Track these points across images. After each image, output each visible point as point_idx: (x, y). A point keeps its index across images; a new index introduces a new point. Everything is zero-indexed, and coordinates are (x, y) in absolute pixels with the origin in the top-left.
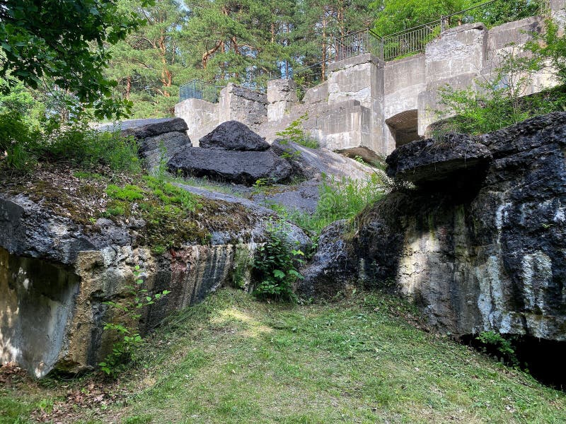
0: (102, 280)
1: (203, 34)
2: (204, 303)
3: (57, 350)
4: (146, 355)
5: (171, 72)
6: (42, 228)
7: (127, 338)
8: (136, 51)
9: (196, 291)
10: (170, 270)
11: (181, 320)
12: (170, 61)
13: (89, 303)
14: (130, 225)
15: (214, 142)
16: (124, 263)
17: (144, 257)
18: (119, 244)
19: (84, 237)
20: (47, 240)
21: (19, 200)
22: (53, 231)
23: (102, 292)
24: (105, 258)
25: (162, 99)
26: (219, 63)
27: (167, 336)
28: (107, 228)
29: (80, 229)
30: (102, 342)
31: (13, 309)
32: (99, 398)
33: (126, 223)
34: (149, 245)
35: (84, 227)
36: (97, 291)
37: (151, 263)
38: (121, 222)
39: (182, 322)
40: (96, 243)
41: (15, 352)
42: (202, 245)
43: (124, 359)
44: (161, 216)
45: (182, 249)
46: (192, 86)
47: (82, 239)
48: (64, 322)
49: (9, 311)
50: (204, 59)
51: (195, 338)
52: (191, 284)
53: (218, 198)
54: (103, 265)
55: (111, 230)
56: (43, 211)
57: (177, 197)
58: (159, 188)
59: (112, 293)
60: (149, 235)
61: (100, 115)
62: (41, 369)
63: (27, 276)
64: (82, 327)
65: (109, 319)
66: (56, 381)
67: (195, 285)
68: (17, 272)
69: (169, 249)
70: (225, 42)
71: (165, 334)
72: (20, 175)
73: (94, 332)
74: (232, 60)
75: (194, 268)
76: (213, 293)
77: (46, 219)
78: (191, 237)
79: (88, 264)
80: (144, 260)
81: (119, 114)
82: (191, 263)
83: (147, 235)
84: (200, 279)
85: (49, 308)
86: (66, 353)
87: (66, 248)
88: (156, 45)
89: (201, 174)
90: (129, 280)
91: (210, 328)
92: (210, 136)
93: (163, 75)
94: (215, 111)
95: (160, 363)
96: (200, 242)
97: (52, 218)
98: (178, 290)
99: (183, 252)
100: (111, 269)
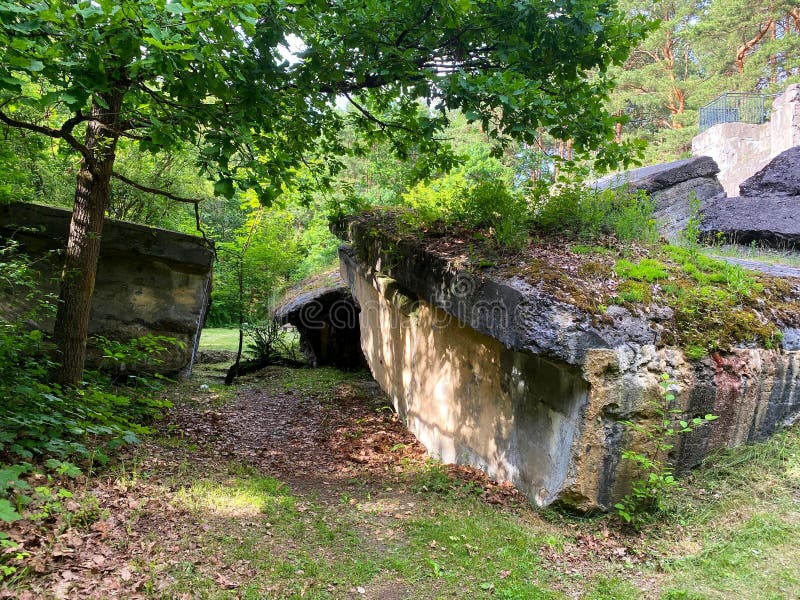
0: (617, 390)
1: (736, 19)
2: (772, 443)
3: (561, 476)
4: (680, 507)
5: (683, 91)
6: (544, 317)
7: (653, 477)
8: (630, 73)
9: (757, 422)
10: (714, 384)
11: (734, 462)
12: (681, 74)
13: (600, 419)
14: (652, 315)
15: (766, 185)
16: (645, 369)
17: (674, 362)
18: (637, 342)
19: (593, 330)
20: (550, 332)
21: (514, 284)
22: (556, 321)
23: (618, 407)
24: (621, 360)
25: (671, 133)
26: (768, 57)
27: (712, 484)
28: (621, 319)
29: (589, 320)
30: (617, 475)
31: (508, 417)
32: (621, 551)
33: (645, 312)
34: (681, 345)
35: (593, 317)
36: (611, 405)
37: (684, 371)
38: (639, 310)
39: (737, 466)
40: (608, 339)
41: (512, 470)
42: (766, 348)
43: (648, 506)
44: (697, 302)
45: (733, 353)
46: (720, 105)
47: (590, 332)
48: (569, 439)
49: (503, 418)
50: (739, 58)
51: (761, 495)
52: (750, 410)
53: (788, 274)
54: (618, 370)
55: (627, 322)
56: (544, 296)
57: (720, 274)
58: (690, 261)
59: (630, 410)
60: (680, 330)
61: (600, 166)
62: (543, 497)
63: (522, 377)
64: (592, 450)
65: (627, 446)
66: (561, 516)
67: (756, 412)
68: (509, 373)
69: (712, 352)
70: (778, 22)
71: (710, 480)
72: (511, 255)
73: (607, 460)
74: (792, 48)
75: (753, 384)
76: (788, 428)
77: (547, 306)
78: (748, 336)
79: (599, 367)
80: (673, 367)
81: (627, 162)
82: (748, 377)
83: (676, 330)
84: (764, 403)
85: (549, 421)
86: (573, 481)
87: (572, 344)
88: (659, 56)
89: (747, 238)
90: (654, 393)
91: (788, 484)
92: (758, 177)
93: (670, 99)
94: (762, 136)
95: (705, 523)
96: (763, 345)
97: (554, 304)
98: (728, 416)
99: (734, 357)
100: (628, 376)
